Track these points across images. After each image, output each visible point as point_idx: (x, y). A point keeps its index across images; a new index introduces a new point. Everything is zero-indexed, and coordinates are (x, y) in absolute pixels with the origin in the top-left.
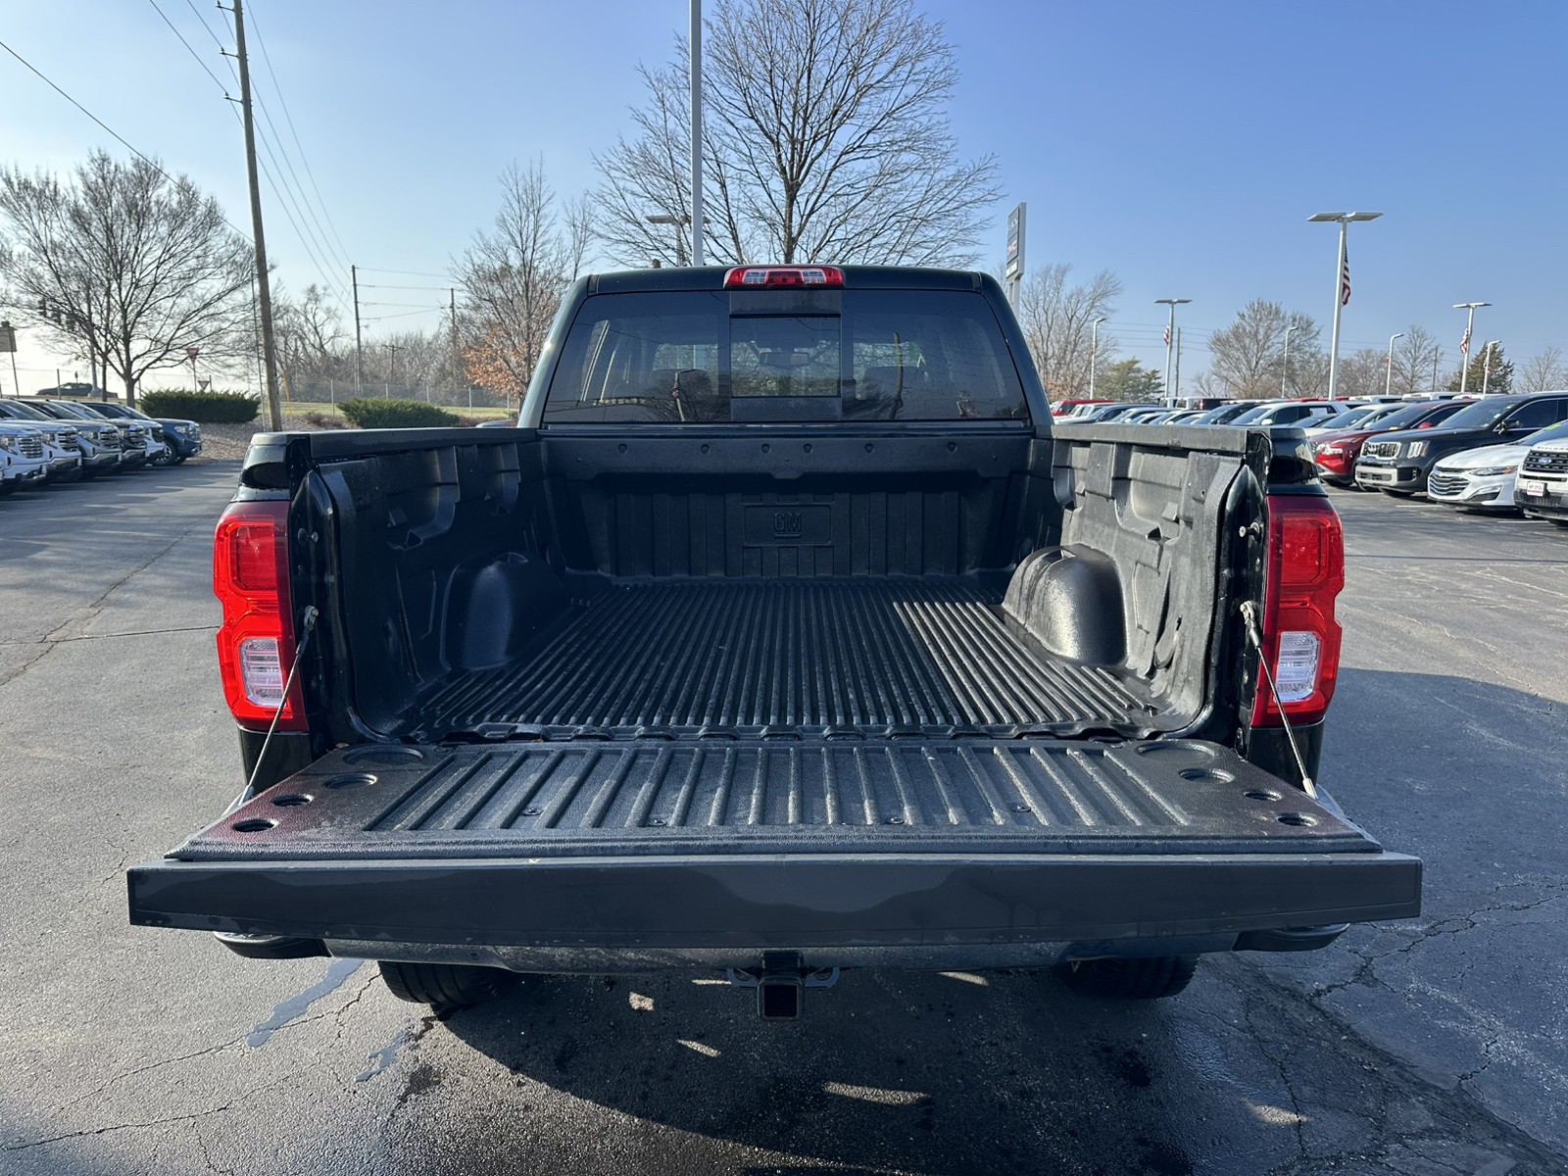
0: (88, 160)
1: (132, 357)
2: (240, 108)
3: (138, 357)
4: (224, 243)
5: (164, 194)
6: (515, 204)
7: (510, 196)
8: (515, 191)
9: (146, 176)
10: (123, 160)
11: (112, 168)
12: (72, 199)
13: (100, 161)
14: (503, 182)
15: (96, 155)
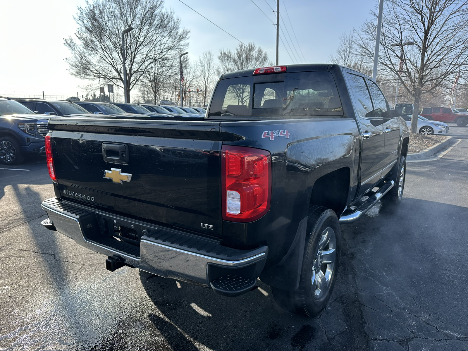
0: (238, 46)
1: (244, 97)
2: (276, 26)
3: (245, 97)
4: (267, 65)
5: (254, 54)
6: (343, 46)
7: (342, 43)
8: (344, 41)
9: (251, 49)
10: (246, 45)
11: (244, 47)
12: (234, 56)
13: (241, 46)
14: (340, 39)
15: (240, 44)
